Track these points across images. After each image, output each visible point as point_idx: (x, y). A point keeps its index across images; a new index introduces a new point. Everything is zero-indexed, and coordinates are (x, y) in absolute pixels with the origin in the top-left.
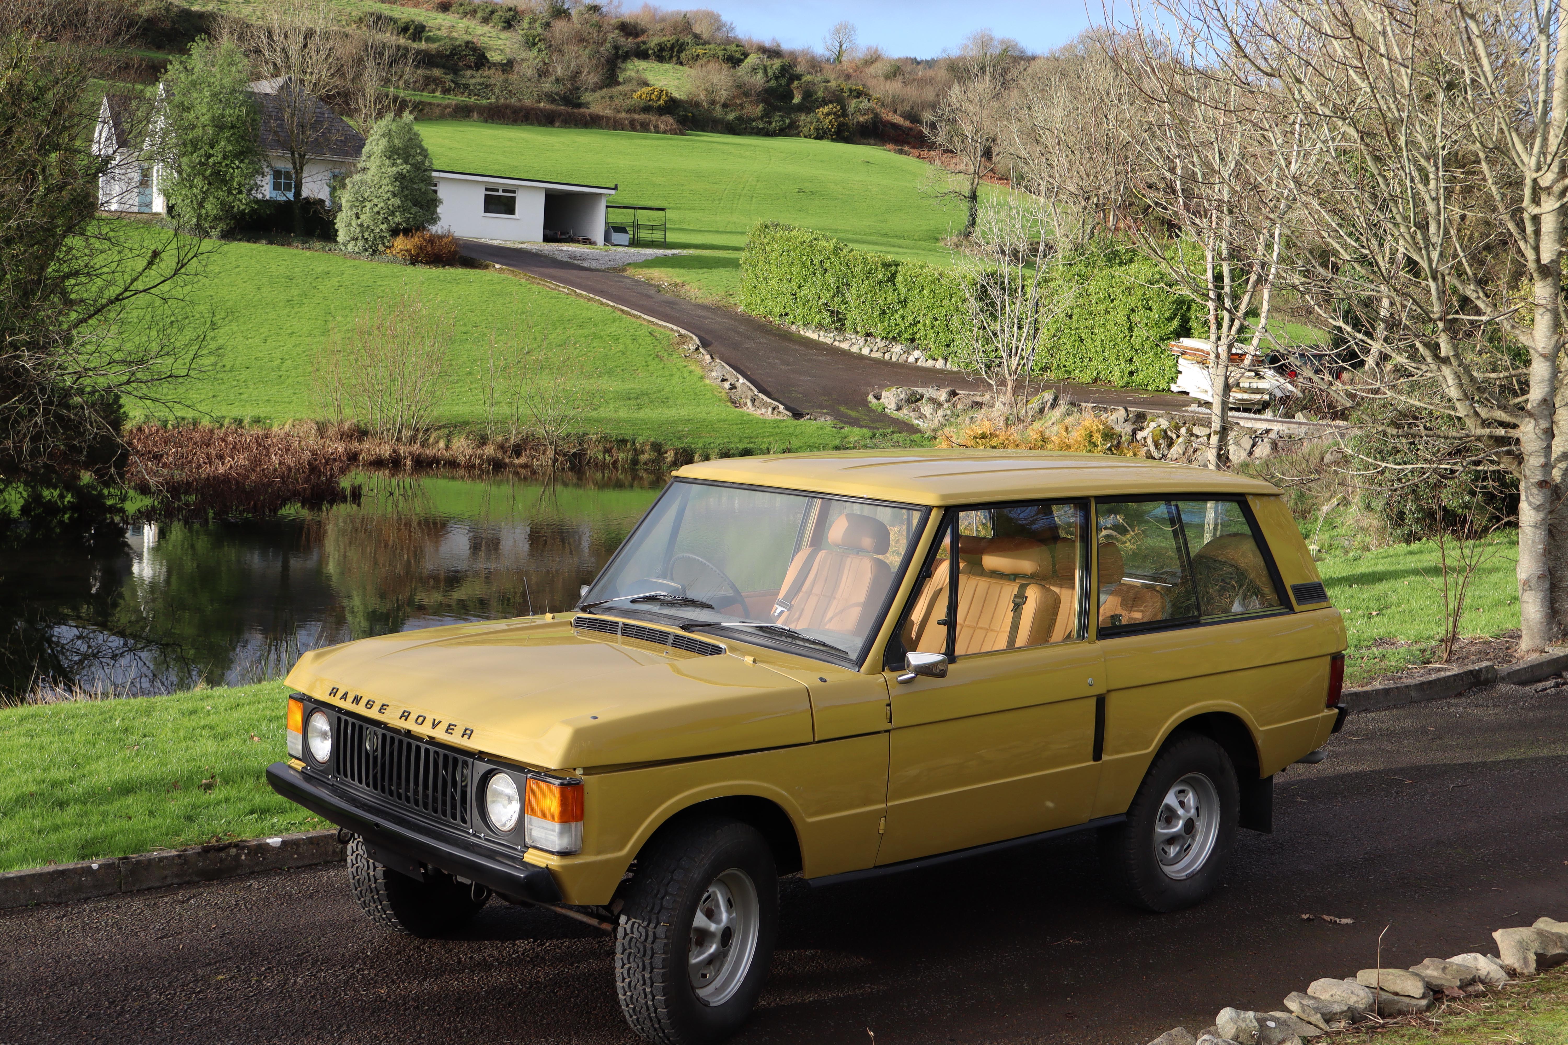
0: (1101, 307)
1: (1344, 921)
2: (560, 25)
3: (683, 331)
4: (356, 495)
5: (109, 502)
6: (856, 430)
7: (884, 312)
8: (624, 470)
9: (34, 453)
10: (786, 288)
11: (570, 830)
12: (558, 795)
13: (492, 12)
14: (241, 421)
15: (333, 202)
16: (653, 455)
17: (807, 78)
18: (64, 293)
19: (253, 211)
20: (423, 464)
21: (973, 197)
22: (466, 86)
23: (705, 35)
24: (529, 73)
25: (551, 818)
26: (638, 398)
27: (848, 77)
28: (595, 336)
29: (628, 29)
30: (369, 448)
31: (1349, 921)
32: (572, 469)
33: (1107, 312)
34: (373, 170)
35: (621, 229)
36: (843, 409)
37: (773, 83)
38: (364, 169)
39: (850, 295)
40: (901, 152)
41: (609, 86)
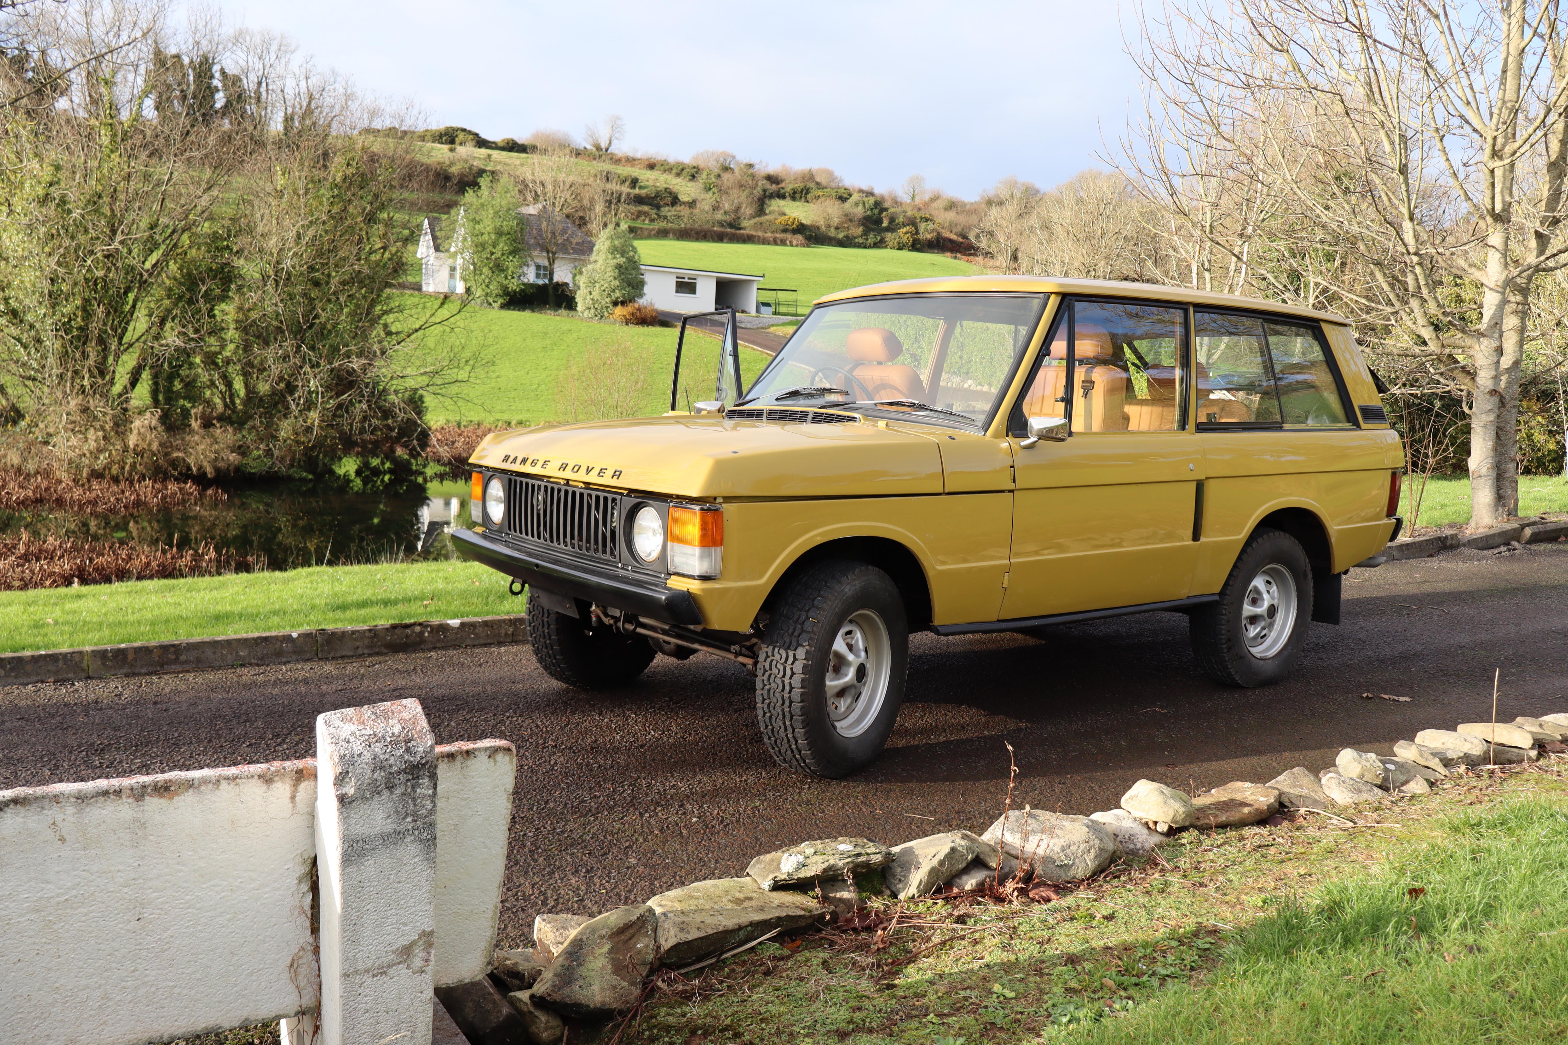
1: (1402, 699)
2: (726, 176)
9: (362, 430)
11: (710, 555)
12: (698, 520)
13: (682, 170)
15: (574, 284)
17: (892, 210)
19: (522, 290)
22: (665, 217)
23: (824, 183)
24: (707, 208)
25: (692, 543)
27: (919, 209)
29: (772, 179)
31: (1407, 699)
34: (601, 262)
35: (767, 305)
37: (869, 213)
38: (596, 261)
40: (956, 258)
41: (759, 216)
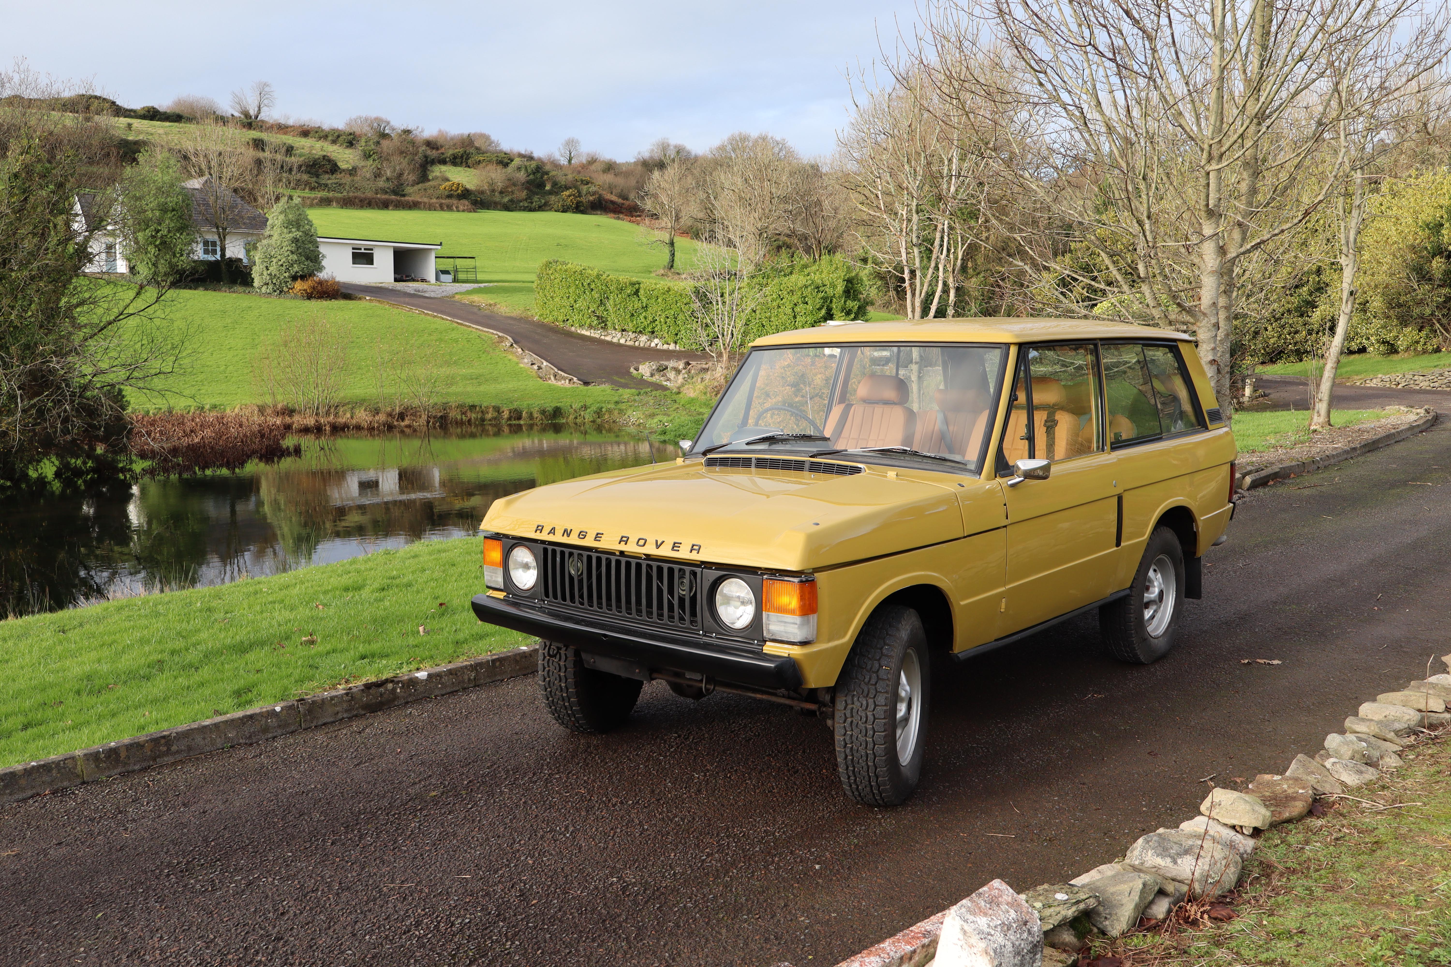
0: (775, 304)
2: (385, 143)
3: (500, 334)
4: (297, 451)
5: (121, 465)
6: (628, 391)
7: (632, 315)
8: (476, 426)
9: (66, 432)
10: (566, 303)
11: (808, 622)
12: (796, 591)
13: (338, 136)
14: (203, 408)
15: (249, 259)
16: (495, 414)
17: (552, 174)
18: (73, 319)
19: (193, 268)
20: (338, 429)
21: (672, 244)
22: (326, 185)
23: (483, 148)
24: (368, 175)
25: (792, 613)
26: (478, 379)
27: (579, 172)
28: (441, 340)
29: (430, 144)
30: (297, 420)
31: (1276, 663)
32: (441, 427)
33: (779, 307)
34: (275, 236)
35: (446, 272)
36: (615, 378)
37: (532, 177)
38: (270, 236)
39: (610, 304)
40: (618, 218)
41: (423, 182)
